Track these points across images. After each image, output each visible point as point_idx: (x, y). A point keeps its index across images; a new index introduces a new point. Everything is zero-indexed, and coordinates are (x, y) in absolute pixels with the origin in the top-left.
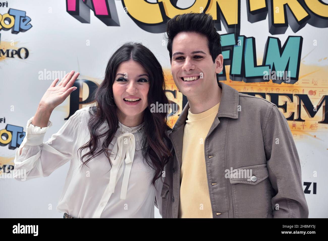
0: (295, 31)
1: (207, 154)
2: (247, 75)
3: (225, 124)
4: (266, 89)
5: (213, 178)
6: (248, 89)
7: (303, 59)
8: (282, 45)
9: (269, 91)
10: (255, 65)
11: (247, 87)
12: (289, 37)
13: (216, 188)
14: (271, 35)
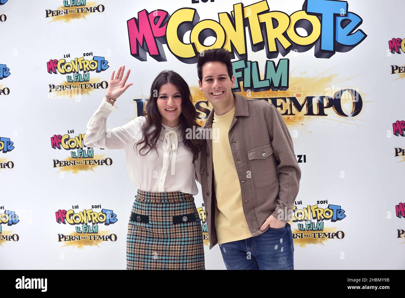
0: (284, 56)
1: (231, 142)
2: (255, 87)
3: (241, 120)
4: (268, 95)
5: (237, 157)
6: (256, 97)
7: (291, 73)
8: (276, 65)
9: (270, 97)
10: (260, 80)
11: (255, 95)
12: (280, 59)
13: (240, 164)
14: (268, 60)
